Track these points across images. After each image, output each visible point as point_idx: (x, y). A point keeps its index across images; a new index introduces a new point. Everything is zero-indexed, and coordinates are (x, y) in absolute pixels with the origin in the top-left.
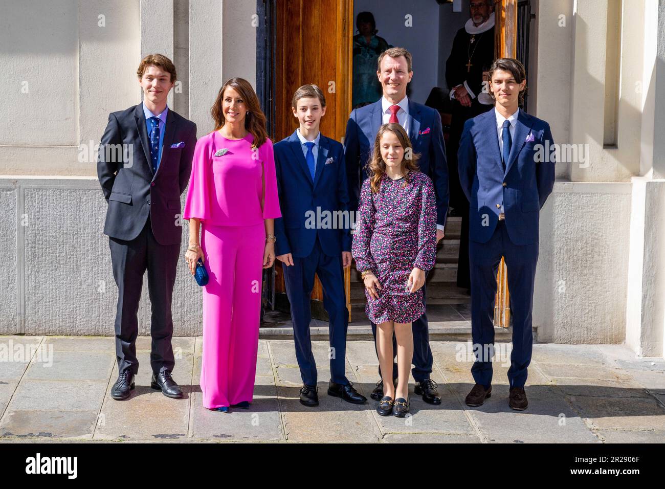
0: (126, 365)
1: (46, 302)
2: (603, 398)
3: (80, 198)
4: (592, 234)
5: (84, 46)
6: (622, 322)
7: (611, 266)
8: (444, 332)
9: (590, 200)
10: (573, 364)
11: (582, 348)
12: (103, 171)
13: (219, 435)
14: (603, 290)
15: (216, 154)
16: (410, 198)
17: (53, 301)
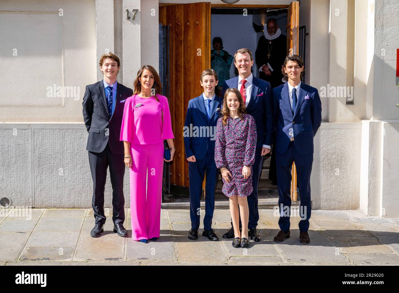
0: (100, 219)
1: (46, 190)
2: (348, 237)
3: (65, 134)
4: (341, 150)
5: (66, 52)
6: (358, 198)
7: (351, 168)
8: (262, 204)
9: (340, 133)
10: (332, 220)
11: (337, 212)
13: (141, 258)
14: (347, 181)
15: (136, 106)
16: (243, 128)
17: (50, 190)
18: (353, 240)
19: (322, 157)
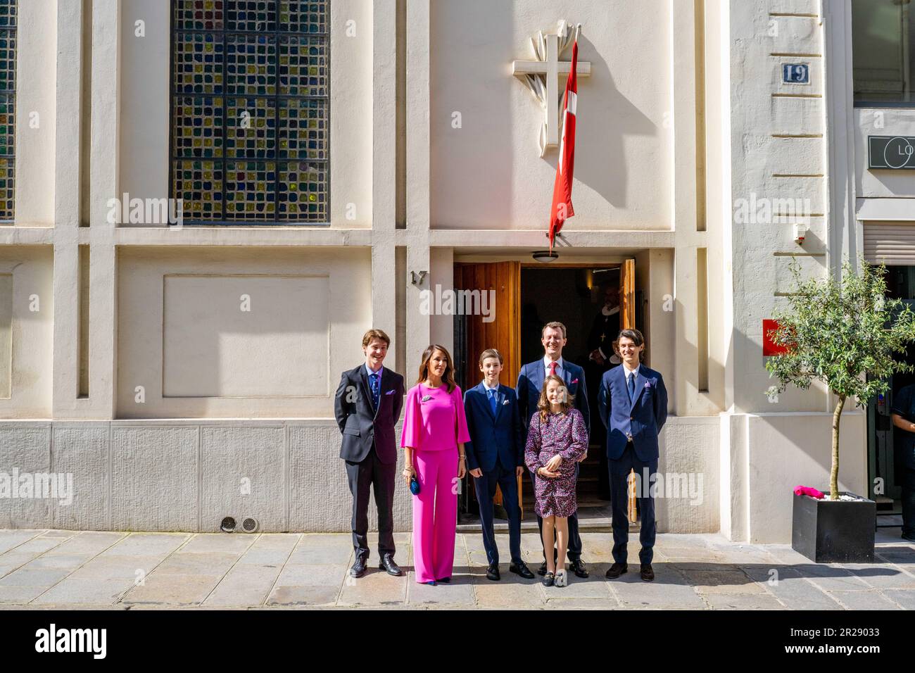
0: (361, 552)
1: (304, 508)
2: (706, 572)
4: (693, 453)
5: (333, 326)
6: (717, 517)
8: (590, 526)
9: (691, 430)
10: (683, 548)
11: (690, 536)
12: (339, 413)
13: (428, 601)
15: (423, 400)
16: (566, 426)
17: (309, 508)
18: (712, 576)
19: (668, 462)
